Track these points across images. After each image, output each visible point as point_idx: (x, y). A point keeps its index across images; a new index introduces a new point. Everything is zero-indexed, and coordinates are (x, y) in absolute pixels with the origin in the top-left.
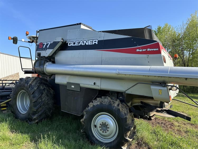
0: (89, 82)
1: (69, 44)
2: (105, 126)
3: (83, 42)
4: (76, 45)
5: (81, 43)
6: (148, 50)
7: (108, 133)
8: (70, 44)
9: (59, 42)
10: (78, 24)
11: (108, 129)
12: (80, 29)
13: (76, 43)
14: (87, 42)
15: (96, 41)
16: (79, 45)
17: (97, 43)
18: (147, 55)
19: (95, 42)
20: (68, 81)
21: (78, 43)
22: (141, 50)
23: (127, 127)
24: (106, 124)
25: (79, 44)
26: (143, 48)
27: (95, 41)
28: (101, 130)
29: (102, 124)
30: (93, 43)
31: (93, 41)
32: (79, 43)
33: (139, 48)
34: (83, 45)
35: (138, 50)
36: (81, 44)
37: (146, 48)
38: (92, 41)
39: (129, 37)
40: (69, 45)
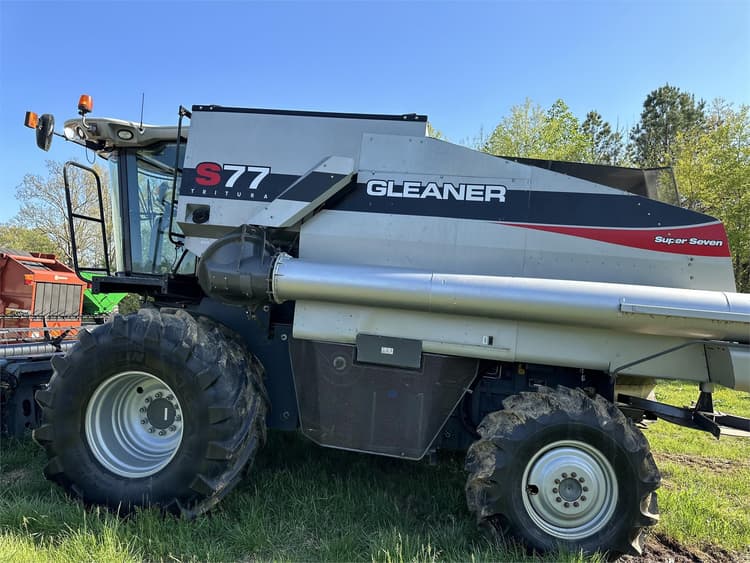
0: (466, 334)
1: (374, 189)
2: (571, 484)
3: (441, 190)
4: (406, 194)
5: (432, 191)
6: (693, 241)
7: (583, 506)
8: (378, 189)
9: (339, 177)
10: (411, 118)
11: (584, 494)
12: (421, 139)
13: (406, 189)
14: (458, 190)
15: (498, 192)
16: (423, 196)
17: (502, 199)
18: (689, 256)
19: (495, 196)
20: (362, 330)
21: (417, 190)
22: (669, 241)
23: (646, 480)
24: (577, 478)
25: (421, 193)
26: (676, 235)
27: (493, 192)
28: (558, 500)
29: (561, 479)
30: (484, 196)
31: (484, 191)
32: (422, 189)
33: (664, 234)
34: (439, 197)
35: (659, 239)
36: (431, 194)
37: (687, 234)
38: (482, 188)
39: (626, 193)
40: (370, 191)
